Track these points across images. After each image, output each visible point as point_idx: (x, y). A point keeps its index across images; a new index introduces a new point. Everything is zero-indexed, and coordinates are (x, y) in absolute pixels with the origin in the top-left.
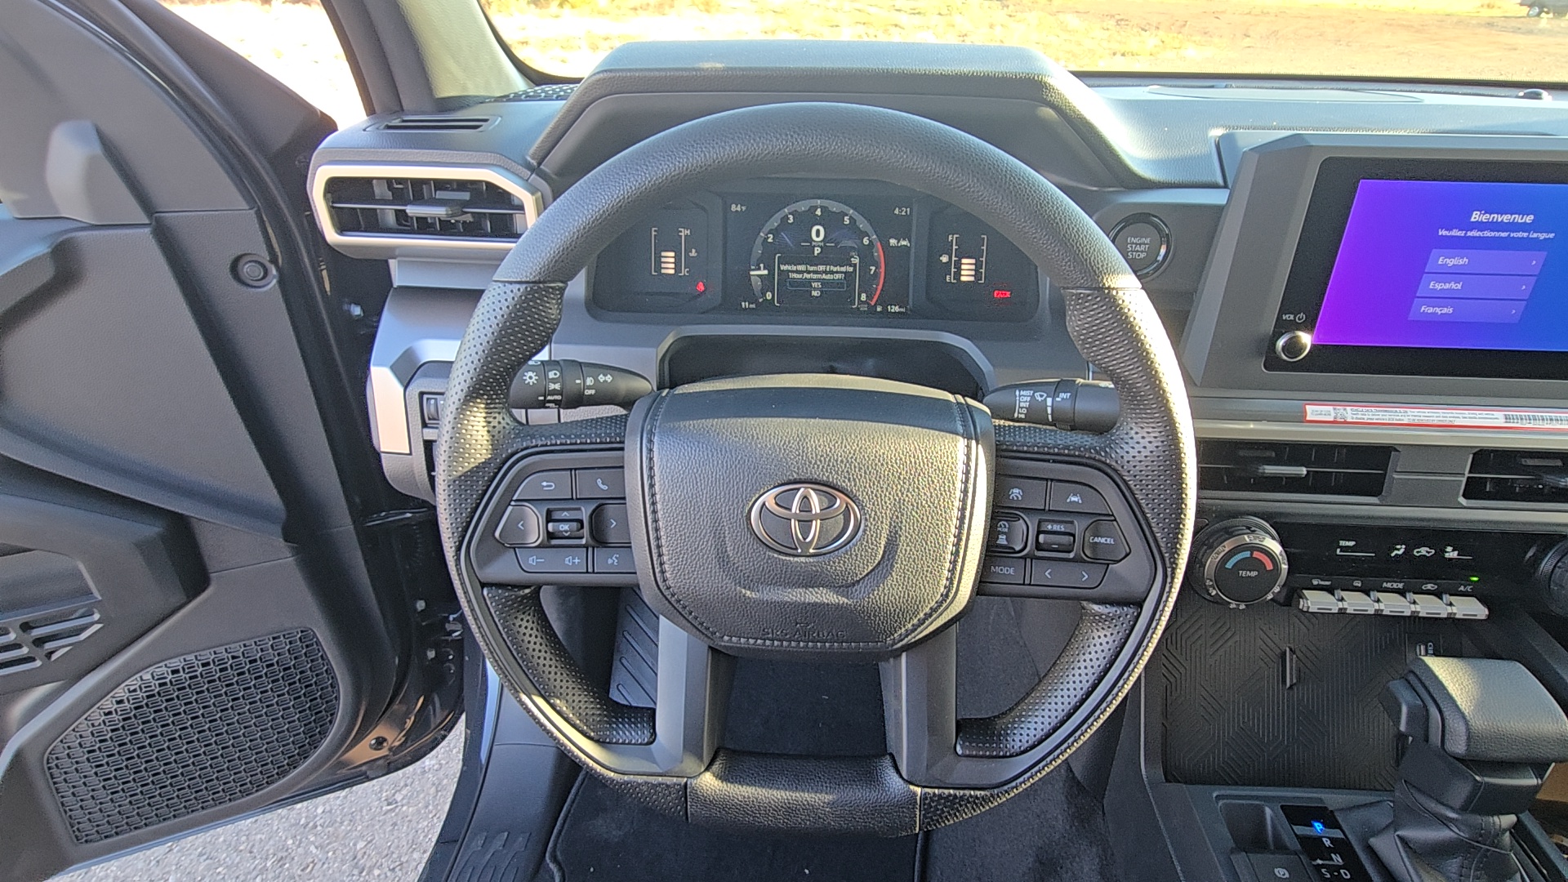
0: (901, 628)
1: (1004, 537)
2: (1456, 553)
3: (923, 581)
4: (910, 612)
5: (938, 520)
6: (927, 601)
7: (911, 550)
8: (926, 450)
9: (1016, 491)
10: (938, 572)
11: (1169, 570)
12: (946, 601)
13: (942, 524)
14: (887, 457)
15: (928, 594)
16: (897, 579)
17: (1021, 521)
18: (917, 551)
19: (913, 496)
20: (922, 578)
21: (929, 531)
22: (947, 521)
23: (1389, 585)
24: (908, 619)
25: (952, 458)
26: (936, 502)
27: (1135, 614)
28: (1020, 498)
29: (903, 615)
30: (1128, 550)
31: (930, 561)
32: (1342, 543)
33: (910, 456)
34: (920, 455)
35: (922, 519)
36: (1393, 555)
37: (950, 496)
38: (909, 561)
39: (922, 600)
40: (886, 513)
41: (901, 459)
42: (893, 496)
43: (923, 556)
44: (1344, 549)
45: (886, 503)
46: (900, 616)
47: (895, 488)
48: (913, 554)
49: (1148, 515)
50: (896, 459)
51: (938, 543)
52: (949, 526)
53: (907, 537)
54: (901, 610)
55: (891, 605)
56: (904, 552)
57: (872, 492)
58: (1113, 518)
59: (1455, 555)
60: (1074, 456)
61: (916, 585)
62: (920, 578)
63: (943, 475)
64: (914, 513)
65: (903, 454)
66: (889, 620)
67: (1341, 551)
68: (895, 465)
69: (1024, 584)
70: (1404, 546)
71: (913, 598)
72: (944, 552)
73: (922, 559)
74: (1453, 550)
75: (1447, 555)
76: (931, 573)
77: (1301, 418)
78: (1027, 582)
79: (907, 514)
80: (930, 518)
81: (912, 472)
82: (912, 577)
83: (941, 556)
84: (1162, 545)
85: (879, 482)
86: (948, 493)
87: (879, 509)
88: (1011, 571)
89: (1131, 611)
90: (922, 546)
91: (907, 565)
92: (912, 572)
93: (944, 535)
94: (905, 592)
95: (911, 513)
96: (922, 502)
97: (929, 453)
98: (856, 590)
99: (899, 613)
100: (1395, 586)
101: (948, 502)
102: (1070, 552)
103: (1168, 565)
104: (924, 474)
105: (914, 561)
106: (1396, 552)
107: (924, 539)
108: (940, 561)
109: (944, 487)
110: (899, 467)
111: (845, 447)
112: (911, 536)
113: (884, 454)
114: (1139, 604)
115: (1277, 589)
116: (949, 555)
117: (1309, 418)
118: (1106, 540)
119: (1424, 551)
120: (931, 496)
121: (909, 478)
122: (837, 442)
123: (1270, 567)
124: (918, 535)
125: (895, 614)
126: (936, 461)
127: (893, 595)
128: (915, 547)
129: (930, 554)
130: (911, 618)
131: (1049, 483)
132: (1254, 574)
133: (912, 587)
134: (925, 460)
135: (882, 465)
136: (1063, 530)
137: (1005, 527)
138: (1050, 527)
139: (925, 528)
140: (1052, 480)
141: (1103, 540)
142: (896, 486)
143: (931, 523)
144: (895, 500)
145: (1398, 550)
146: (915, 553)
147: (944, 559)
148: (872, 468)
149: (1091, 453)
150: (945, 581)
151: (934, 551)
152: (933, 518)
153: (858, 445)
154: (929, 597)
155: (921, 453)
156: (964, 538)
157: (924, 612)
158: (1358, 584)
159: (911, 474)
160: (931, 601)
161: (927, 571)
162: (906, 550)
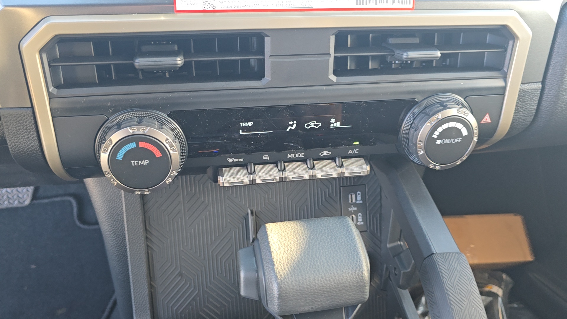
2: (338, 123)
23: (292, 156)
32: (243, 124)
36: (288, 130)
44: (245, 129)
59: (338, 125)
67: (242, 132)
70: (295, 122)
74: (336, 122)
75: (332, 126)
100: (297, 156)
106: (290, 128)
119: (312, 124)
123: (158, 154)
132: (145, 162)
145: (292, 125)
158: (266, 157)
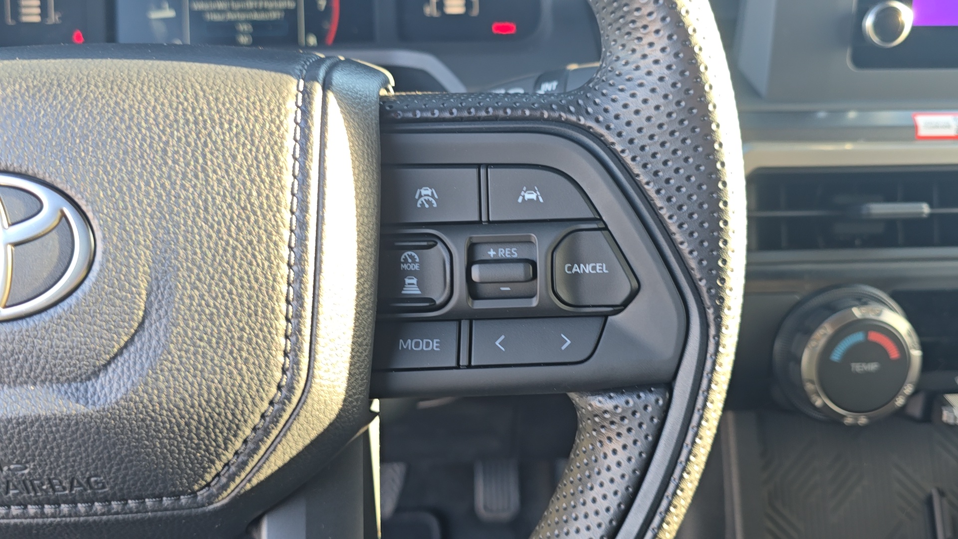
0: (213, 462)
1: (414, 281)
3: (235, 359)
4: (220, 425)
5: (250, 233)
6: (249, 400)
7: (202, 297)
8: (217, 99)
9: (426, 191)
10: (265, 339)
11: (710, 311)
12: (289, 400)
13: (260, 241)
14: (139, 112)
15: (249, 387)
16: (180, 357)
17: (440, 246)
18: (215, 299)
19: (195, 186)
20: (231, 353)
21: (234, 256)
22: (270, 235)
24: (220, 440)
25: (271, 112)
26: (243, 197)
27: (661, 402)
28: (435, 205)
29: (208, 434)
30: (635, 284)
31: (245, 318)
33: (185, 110)
34: (205, 107)
35: (219, 231)
37: (271, 183)
38: (200, 321)
39: (240, 399)
40: (143, 225)
41: (167, 116)
42: (155, 189)
43: (227, 307)
45: (140, 202)
46: (203, 435)
47: (157, 173)
48: (208, 305)
49: (662, 212)
50: (157, 116)
51: (257, 280)
52: (276, 244)
53: (189, 270)
54: (199, 422)
55: (176, 412)
56: (187, 301)
57: (111, 183)
58: (602, 225)
60: (524, 119)
61: (222, 369)
62: (227, 354)
63: (253, 144)
64: (200, 223)
65: (171, 106)
66: (183, 447)
68: (155, 129)
69: (458, 367)
71: (219, 395)
72: (271, 298)
73: (227, 315)
76: (250, 342)
77: (910, 133)
78: (464, 361)
79: (185, 224)
80: (233, 229)
81: (191, 140)
82: (210, 353)
83: (266, 306)
84: (693, 264)
85: (123, 162)
86: (267, 180)
87: (128, 217)
88: (434, 345)
89: (652, 398)
90: (225, 287)
91: (197, 328)
92: (209, 342)
93: (266, 264)
94: (200, 385)
95: (194, 221)
96: (214, 199)
97: (224, 104)
98: (103, 387)
99: (197, 429)
101: (268, 197)
102: (532, 297)
103: (708, 302)
104: (215, 143)
105: (211, 320)
107: (226, 273)
108: (265, 318)
109: (258, 167)
110: (163, 132)
111: (55, 97)
112: (200, 268)
113: (131, 106)
114: (668, 386)
115: (908, 389)
116: (283, 305)
117: (923, 132)
118: (594, 268)
120: (233, 186)
121: (186, 152)
122: (39, 91)
123: (894, 354)
124: (212, 266)
125: (190, 431)
126: (239, 118)
127: (176, 391)
128: (209, 292)
129: (242, 303)
130: (226, 440)
131: (483, 171)
132: (873, 367)
133: (215, 373)
134: (216, 117)
135: (129, 127)
136: (516, 256)
137: (414, 261)
138: (492, 253)
139: (225, 250)
140: (488, 166)
141: (588, 269)
142: (160, 169)
143: (237, 240)
144: (160, 196)
146: (211, 302)
147: (273, 311)
148: (108, 134)
149: (553, 109)
150: (281, 358)
151: (250, 298)
152: (239, 229)
153: (79, 94)
154: (253, 393)
155: (208, 103)
156: (310, 268)
157: (250, 424)
159: (189, 144)
160: (257, 400)
161: (240, 339)
162: (191, 297)
